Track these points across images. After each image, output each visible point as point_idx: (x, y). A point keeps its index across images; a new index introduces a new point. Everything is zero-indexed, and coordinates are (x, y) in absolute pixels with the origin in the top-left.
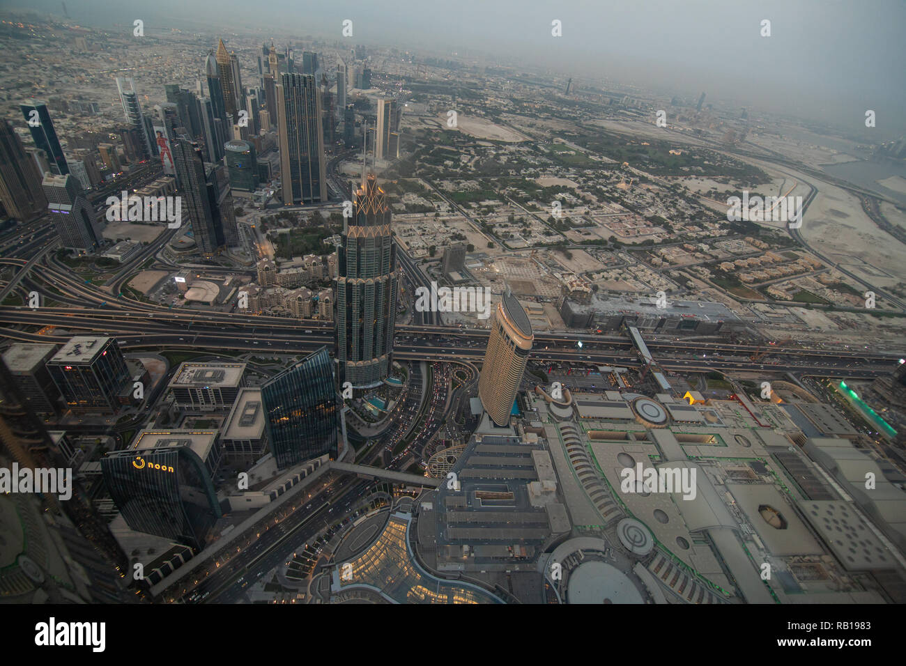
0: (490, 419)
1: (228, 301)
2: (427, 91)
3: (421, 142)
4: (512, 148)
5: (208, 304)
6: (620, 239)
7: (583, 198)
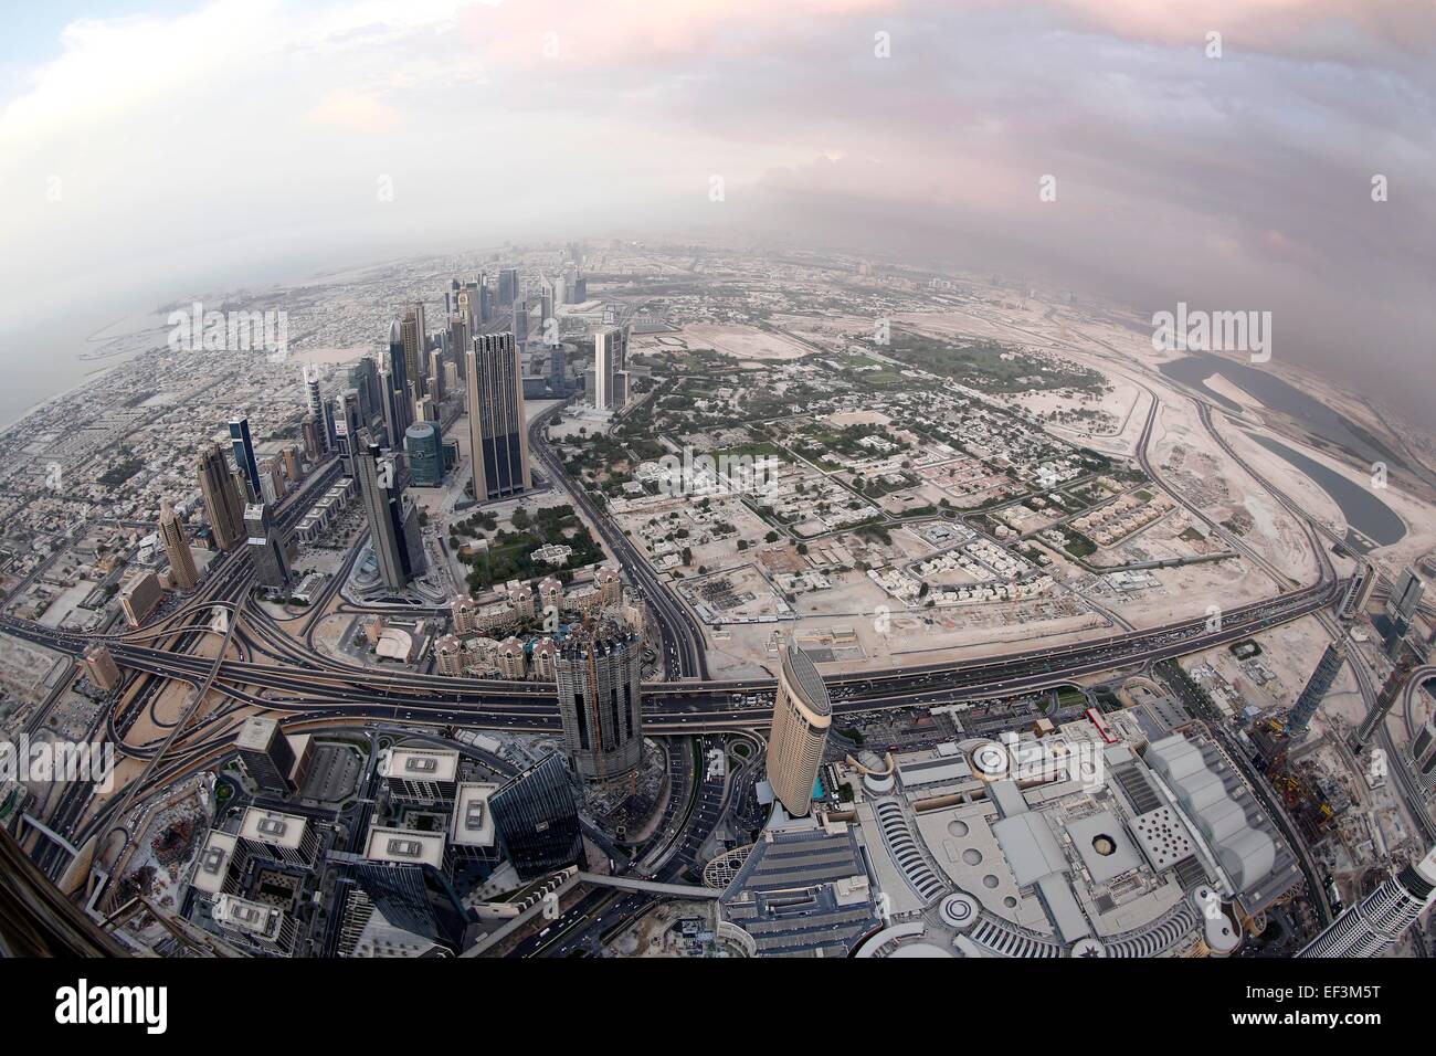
0: (784, 809)
1: (423, 657)
2: (663, 294)
3: (659, 374)
4: (793, 369)
5: (401, 661)
6: (953, 503)
7: (899, 441)
